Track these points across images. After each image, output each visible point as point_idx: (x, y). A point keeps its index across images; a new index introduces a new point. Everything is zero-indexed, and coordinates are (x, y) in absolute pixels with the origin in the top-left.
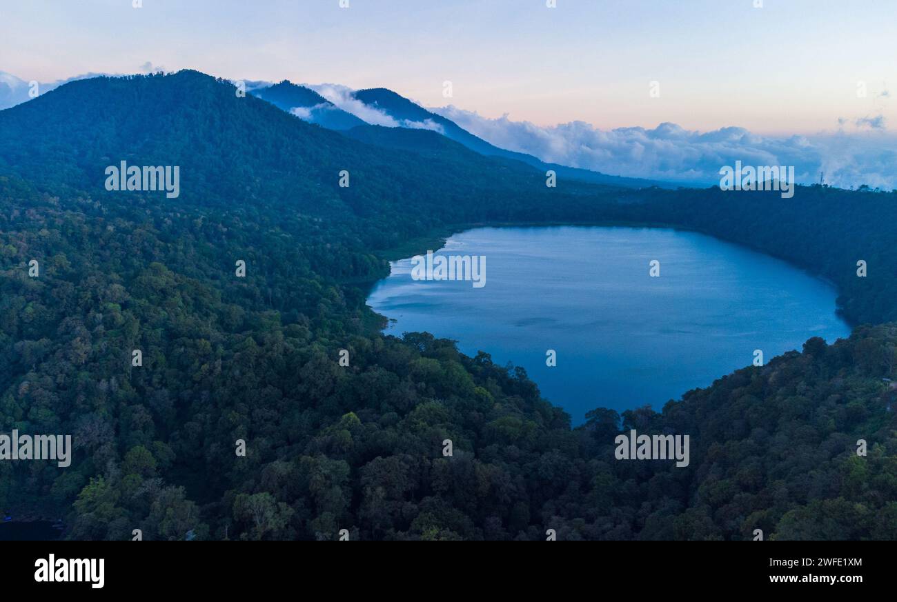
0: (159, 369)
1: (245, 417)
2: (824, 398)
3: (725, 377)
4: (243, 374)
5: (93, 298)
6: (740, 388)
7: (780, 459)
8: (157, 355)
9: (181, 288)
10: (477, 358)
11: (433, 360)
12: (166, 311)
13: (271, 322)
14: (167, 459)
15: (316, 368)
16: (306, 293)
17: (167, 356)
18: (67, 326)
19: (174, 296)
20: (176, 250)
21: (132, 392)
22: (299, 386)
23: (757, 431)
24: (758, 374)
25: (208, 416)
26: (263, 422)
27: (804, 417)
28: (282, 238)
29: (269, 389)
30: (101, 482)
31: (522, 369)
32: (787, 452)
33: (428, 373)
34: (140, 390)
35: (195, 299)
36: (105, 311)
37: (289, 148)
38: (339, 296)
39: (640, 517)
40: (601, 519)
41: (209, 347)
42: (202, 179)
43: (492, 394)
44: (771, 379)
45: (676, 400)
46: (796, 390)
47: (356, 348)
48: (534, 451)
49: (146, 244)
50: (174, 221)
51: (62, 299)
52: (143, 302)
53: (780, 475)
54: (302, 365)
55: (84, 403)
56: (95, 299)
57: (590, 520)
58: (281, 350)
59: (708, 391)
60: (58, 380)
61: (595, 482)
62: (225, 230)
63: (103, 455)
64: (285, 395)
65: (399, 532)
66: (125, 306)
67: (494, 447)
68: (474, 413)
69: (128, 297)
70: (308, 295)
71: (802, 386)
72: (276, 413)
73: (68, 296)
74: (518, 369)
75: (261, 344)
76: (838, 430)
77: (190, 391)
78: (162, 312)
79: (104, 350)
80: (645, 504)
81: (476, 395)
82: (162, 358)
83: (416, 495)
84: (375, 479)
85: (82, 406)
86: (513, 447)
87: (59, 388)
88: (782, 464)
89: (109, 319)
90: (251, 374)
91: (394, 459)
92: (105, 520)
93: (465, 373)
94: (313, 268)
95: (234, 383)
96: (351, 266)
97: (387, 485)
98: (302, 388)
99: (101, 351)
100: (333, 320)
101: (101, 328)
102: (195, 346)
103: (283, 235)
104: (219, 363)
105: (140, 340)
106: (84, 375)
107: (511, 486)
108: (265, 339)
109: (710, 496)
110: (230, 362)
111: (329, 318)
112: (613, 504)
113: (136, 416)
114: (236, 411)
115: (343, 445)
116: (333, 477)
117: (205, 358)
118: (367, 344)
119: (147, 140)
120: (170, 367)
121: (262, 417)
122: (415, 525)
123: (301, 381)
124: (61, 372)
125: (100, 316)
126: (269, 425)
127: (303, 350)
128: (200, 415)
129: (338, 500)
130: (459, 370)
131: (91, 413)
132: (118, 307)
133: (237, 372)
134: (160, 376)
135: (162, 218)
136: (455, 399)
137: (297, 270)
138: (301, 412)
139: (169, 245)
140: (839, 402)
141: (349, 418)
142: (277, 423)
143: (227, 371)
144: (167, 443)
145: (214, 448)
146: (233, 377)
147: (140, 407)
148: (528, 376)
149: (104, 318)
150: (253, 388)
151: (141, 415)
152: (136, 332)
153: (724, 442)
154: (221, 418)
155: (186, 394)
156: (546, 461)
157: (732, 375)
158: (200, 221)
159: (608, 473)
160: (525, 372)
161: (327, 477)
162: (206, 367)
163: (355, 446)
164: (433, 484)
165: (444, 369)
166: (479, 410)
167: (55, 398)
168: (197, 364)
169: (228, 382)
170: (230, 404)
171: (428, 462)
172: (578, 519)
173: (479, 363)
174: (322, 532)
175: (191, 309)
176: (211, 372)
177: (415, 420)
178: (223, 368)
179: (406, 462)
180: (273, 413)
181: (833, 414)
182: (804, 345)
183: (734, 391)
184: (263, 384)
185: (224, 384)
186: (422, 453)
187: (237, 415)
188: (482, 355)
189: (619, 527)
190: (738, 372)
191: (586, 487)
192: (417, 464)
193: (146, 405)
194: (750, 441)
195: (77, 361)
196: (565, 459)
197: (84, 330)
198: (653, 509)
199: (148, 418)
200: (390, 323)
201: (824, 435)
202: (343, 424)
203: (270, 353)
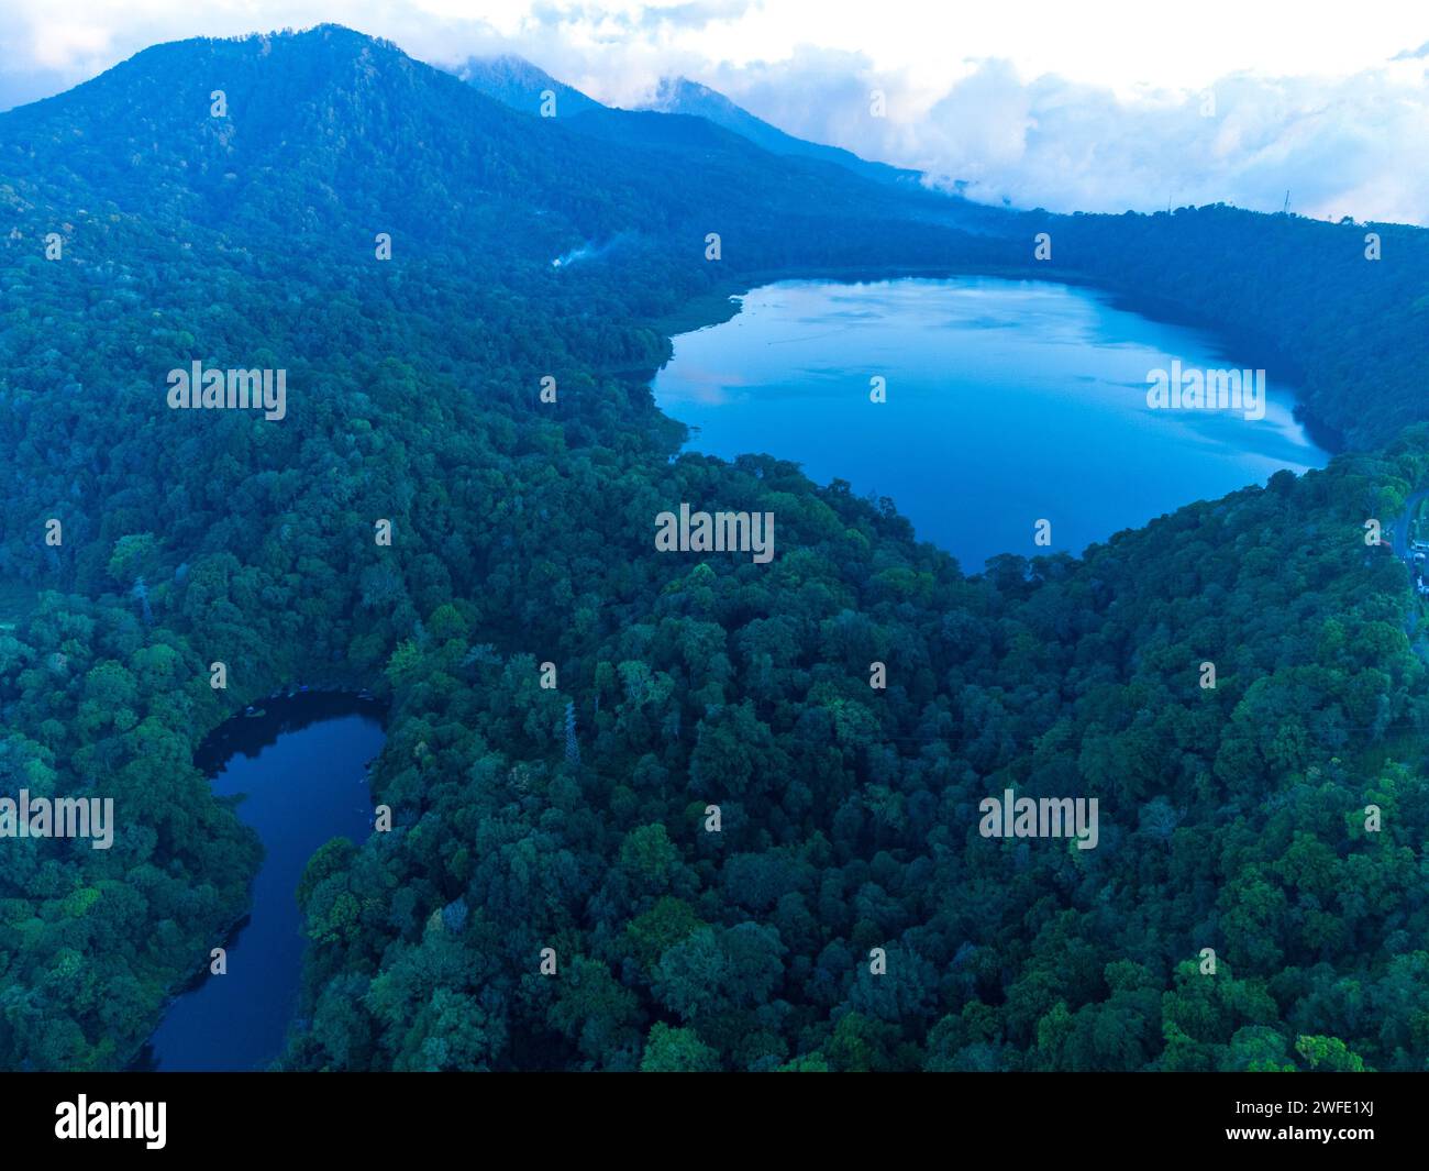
0: (441, 507)
1: (564, 568)
2: (1292, 548)
3: (1164, 517)
4: (552, 514)
5: (333, 413)
6: (1185, 532)
7: (1242, 622)
8: (437, 490)
9: (434, 394)
10: (831, 486)
11: (789, 494)
12: (428, 428)
13: (553, 439)
14: (475, 620)
15: (644, 508)
16: (578, 393)
17: (449, 490)
18: (314, 453)
19: (431, 407)
20: (388, 329)
21: (417, 539)
22: (625, 529)
23: (1212, 588)
24: (1208, 513)
25: (516, 567)
26: (585, 573)
27: (1268, 572)
28: (514, 302)
29: (588, 534)
30: (412, 648)
31: (889, 500)
32: (1250, 613)
33: (784, 511)
34: (426, 536)
35: (454, 410)
36: (353, 430)
37: (496, 154)
38: (623, 397)
39: (1066, 685)
40: (1023, 687)
41: (501, 479)
42: (375, 206)
43: (867, 537)
44: (1226, 522)
45: (1100, 543)
46: (1259, 539)
47: (687, 479)
48: (929, 609)
49: (348, 322)
50: (362, 279)
51: (297, 414)
52: (394, 416)
53: (1241, 639)
54: (626, 502)
55: (364, 551)
56: (338, 414)
57: (1008, 688)
58: (595, 482)
59: (1144, 532)
60: (324, 523)
61: (1011, 645)
62: (435, 291)
63: (404, 616)
64: (607, 539)
65: (796, 704)
66: (375, 423)
67: (884, 605)
68: (852, 563)
69: (377, 410)
70: (580, 396)
71: (1267, 533)
72: (600, 563)
73: (303, 411)
74: (883, 500)
75: (565, 474)
76: (1310, 588)
77: (487, 536)
78: (425, 430)
79: (369, 484)
80: (1073, 670)
81: (850, 540)
82: (443, 494)
83: (804, 662)
84: (757, 643)
85: (363, 556)
86: (907, 605)
87: (326, 533)
88: (1246, 628)
89: (364, 442)
90: (563, 514)
91: (776, 621)
92: (442, 691)
93: (830, 512)
94: (570, 350)
95: (543, 525)
96: (622, 347)
97: (774, 651)
98: (629, 532)
99: (365, 485)
100: (628, 434)
101: (356, 454)
102: (483, 478)
103: (515, 297)
104: (518, 499)
105: (410, 470)
106: (353, 518)
107: (914, 651)
108: (570, 468)
109: (1161, 662)
110: (532, 499)
111: (622, 431)
112: (1035, 670)
113: (429, 568)
114: (551, 560)
115: (704, 604)
116: (711, 643)
117: (499, 494)
118: (700, 474)
119: (284, 143)
120: (453, 505)
121: (585, 568)
122: (812, 695)
123: (625, 523)
124: (324, 512)
125: (351, 438)
126: (594, 578)
127: (622, 482)
128: (506, 566)
129: (724, 669)
130: (822, 509)
131: (377, 565)
132: (368, 424)
133: (544, 512)
134: (444, 517)
135: (343, 275)
136: (825, 544)
137: (550, 354)
138: (631, 561)
139: (379, 323)
140: (1310, 553)
141: (702, 571)
142: (602, 575)
143: (530, 510)
144: (469, 599)
145: (531, 606)
146: (540, 519)
147: (430, 556)
148: (897, 510)
149: (357, 441)
150: (568, 532)
151: (433, 566)
152: (404, 460)
153: (1170, 599)
154: (532, 570)
155: (485, 538)
156: (951, 621)
157: (1175, 515)
158: (397, 279)
159: (1027, 635)
160: (892, 504)
161: (703, 643)
162: (502, 505)
163: (718, 605)
164: (822, 650)
165: (803, 506)
166: (857, 560)
167: (324, 545)
168: (490, 500)
169: (535, 525)
170: (540, 552)
171: (813, 624)
172: (995, 688)
173: (836, 494)
174: (713, 704)
175: (453, 423)
176: (511, 511)
177: (785, 573)
178: (525, 506)
179: (789, 624)
180: (596, 563)
181: (1303, 569)
182: (1269, 479)
183: (1179, 536)
184: (580, 527)
185: (530, 526)
186: (804, 614)
187: (553, 566)
188: (839, 482)
189: (1046, 695)
190: (1182, 510)
191: (999, 651)
192: (802, 627)
193: (438, 553)
194: (1204, 600)
195: (340, 499)
196: (973, 619)
197: (338, 459)
198: (1082, 676)
199: (444, 570)
200: (692, 433)
201: (1294, 595)
202: (695, 579)
203: (583, 487)
